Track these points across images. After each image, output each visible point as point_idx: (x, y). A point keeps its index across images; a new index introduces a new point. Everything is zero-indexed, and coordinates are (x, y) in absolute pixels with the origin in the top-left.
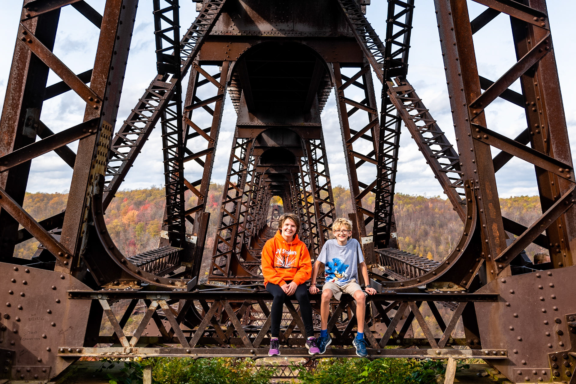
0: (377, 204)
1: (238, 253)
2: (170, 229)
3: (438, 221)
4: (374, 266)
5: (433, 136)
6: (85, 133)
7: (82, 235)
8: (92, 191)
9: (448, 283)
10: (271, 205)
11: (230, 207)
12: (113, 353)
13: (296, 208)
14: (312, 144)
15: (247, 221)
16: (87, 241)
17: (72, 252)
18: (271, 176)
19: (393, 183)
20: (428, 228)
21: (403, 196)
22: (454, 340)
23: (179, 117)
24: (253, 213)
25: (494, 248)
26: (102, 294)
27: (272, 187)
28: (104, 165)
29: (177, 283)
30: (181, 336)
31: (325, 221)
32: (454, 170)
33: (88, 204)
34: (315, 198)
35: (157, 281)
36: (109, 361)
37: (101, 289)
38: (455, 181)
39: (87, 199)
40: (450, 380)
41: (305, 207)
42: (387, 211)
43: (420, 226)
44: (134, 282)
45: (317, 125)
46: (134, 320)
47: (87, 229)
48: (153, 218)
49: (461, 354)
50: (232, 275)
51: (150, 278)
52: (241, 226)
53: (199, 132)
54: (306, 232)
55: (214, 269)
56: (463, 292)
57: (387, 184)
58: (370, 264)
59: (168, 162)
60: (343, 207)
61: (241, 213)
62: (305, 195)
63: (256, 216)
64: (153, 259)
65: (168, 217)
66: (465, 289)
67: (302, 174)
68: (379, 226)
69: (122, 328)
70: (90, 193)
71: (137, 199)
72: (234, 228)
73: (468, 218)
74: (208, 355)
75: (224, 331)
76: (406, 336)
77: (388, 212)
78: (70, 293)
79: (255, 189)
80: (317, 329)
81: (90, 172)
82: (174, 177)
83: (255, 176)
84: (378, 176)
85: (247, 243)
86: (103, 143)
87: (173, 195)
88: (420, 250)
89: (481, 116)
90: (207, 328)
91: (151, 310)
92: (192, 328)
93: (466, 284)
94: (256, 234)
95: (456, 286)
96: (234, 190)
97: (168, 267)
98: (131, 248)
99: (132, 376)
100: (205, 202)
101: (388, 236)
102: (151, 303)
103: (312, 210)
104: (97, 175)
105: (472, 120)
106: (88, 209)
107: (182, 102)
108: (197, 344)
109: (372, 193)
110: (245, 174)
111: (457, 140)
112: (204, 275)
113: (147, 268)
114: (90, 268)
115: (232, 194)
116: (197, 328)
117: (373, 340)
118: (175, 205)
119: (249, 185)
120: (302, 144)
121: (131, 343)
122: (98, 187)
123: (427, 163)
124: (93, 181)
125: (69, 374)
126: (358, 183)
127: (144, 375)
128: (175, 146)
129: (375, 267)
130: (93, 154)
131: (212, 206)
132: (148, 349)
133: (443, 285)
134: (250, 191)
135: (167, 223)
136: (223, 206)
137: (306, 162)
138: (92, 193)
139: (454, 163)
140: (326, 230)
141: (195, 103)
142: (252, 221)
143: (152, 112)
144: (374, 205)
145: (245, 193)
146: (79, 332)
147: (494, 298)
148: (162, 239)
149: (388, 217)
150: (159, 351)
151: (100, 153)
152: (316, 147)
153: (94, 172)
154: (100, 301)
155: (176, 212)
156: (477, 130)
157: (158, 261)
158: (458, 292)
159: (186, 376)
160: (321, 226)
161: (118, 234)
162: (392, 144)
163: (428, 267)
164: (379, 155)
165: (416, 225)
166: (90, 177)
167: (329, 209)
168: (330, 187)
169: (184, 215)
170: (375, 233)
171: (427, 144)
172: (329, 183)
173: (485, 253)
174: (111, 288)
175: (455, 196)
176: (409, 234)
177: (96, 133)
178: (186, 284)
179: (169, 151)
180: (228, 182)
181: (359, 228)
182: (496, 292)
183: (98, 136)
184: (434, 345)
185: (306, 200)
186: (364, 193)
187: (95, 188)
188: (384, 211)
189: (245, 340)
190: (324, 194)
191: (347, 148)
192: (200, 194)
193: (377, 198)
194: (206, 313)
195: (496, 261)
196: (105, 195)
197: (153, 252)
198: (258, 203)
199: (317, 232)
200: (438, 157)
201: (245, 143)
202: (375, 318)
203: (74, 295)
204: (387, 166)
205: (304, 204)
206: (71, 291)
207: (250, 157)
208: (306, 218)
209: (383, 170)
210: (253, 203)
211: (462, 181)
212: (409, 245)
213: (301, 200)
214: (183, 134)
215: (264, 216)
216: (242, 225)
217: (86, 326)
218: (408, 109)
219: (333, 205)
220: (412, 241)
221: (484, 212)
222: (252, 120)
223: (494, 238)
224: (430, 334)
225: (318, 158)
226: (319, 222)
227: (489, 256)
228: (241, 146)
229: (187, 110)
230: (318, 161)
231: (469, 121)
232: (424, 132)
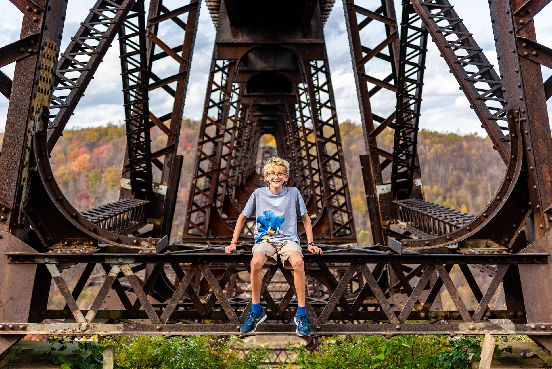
0: (396, 142)
1: (219, 208)
2: (133, 178)
3: (475, 165)
4: (392, 222)
5: (468, 54)
6: (23, 52)
7: (22, 183)
8: (34, 127)
9: (486, 241)
10: (261, 145)
11: (208, 148)
12: (65, 330)
13: (293, 149)
14: (313, 66)
15: (231, 167)
16: (28, 190)
17: (11, 205)
18: (261, 108)
19: (417, 115)
20: (462, 175)
21: (431, 133)
22: (493, 312)
23: (141, 32)
24: (238, 157)
25: (544, 196)
26: (49, 257)
27: (261, 123)
28: (48, 93)
29: (143, 243)
30: (149, 310)
31: (330, 166)
32: (495, 97)
33: (29, 144)
34: (318, 136)
35: (118, 241)
36: (60, 341)
37: (48, 251)
38: (496, 111)
39: (28, 137)
40: (486, 361)
41: (304, 148)
42: (409, 152)
43: (452, 172)
44: (89, 243)
45: (319, 41)
46: (88, 293)
47: (29, 176)
48: (110, 163)
49: (500, 329)
50: (212, 235)
51: (109, 237)
52: (223, 173)
53: (167, 52)
54: (306, 181)
55: (190, 228)
56: (504, 252)
57: (409, 117)
58: (388, 219)
59: (129, 90)
60: (353, 147)
61: (223, 157)
62: (304, 132)
63: (241, 160)
64: (112, 215)
65: (130, 162)
66: (507, 249)
67: (300, 106)
68: (398, 171)
69: (76, 300)
70: (32, 130)
71: (90, 139)
72: (214, 176)
73: (511, 159)
74: (184, 333)
75: (204, 305)
76: (433, 308)
77: (411, 153)
78: (10, 256)
79: (240, 125)
80: (321, 302)
81: (30, 104)
82: (136, 109)
83: (241, 109)
84: (397, 107)
85: (231, 195)
86: (46, 66)
87: (136, 134)
88: (451, 203)
89: (530, 27)
90: (181, 302)
91: (112, 278)
92: (163, 302)
93: (508, 242)
94: (242, 183)
95: (495, 245)
96: (214, 127)
97: (131, 224)
98: (83, 203)
99: (89, 359)
100: (177, 142)
101: (410, 183)
102: (110, 268)
103: (314, 151)
104: (39, 107)
105: (518, 32)
106: (29, 150)
107: (145, 12)
108: (170, 319)
109: (390, 129)
110: (227, 106)
111: (499, 59)
112: (177, 235)
113: (104, 227)
114: (34, 225)
115: (211, 131)
116: (168, 302)
117: (390, 312)
118: (138, 146)
119: (232, 120)
120: (300, 66)
121: (87, 317)
122: (41, 122)
123: (460, 89)
124: (34, 114)
125: (11, 356)
126: (372, 116)
127: (105, 358)
128: (137, 69)
129: (394, 223)
130: (34, 80)
131: (185, 148)
132: (109, 325)
133: (479, 243)
134: (234, 128)
135: (129, 169)
136: (200, 147)
137: (305, 90)
138: (34, 130)
139: (495, 88)
140: (331, 177)
141: (162, 13)
142: (236, 166)
143: (107, 26)
144: (392, 145)
145: (227, 131)
146: (22, 305)
147: (542, 259)
148: (123, 191)
149: (410, 160)
150: (122, 328)
151: (42, 79)
152: (318, 70)
153: (35, 103)
154: (48, 266)
155: (140, 155)
156: (524, 44)
157: (118, 217)
158: (498, 252)
159: (157, 359)
160: (325, 172)
161: (66, 184)
162: (415, 65)
163: (460, 222)
164: (399, 79)
165: (446, 170)
166: (31, 110)
167: (335, 151)
168: (336, 122)
169: (150, 159)
170: (393, 180)
171: (460, 63)
172: (334, 116)
173: (532, 202)
174: (60, 249)
175: (496, 130)
176: (437, 182)
177: (36, 52)
178: (155, 245)
179: (130, 76)
180: (205, 116)
181: (374, 173)
182: (546, 252)
183: (40, 57)
184: (467, 317)
185: (306, 139)
186: (380, 129)
187: (37, 123)
188: (406, 151)
189: (229, 314)
190: (328, 132)
191: (358, 70)
192: (170, 132)
193: (397, 135)
194: (180, 281)
195: (546, 212)
196: (50, 133)
197: (112, 205)
198: (244, 144)
199: (320, 180)
200: (475, 81)
201: (227, 66)
202: (394, 288)
203: (15, 259)
204: (409, 93)
205: (302, 144)
206: (11, 253)
207: (234, 84)
208: (305, 163)
209: (404, 98)
210: (238, 143)
211: (505, 111)
212: (437, 196)
213: (299, 139)
214: (147, 55)
215: (252, 160)
216: (224, 171)
217: (30, 297)
218: (436, 20)
219: (340, 145)
220: (442, 191)
221: (531, 150)
222: (235, 35)
223: (544, 183)
224: (462, 305)
225: (320, 85)
226: (323, 167)
227: (538, 206)
228: (222, 69)
229: (152, 24)
230: (320, 88)
231: (513, 34)
232: (457, 48)
